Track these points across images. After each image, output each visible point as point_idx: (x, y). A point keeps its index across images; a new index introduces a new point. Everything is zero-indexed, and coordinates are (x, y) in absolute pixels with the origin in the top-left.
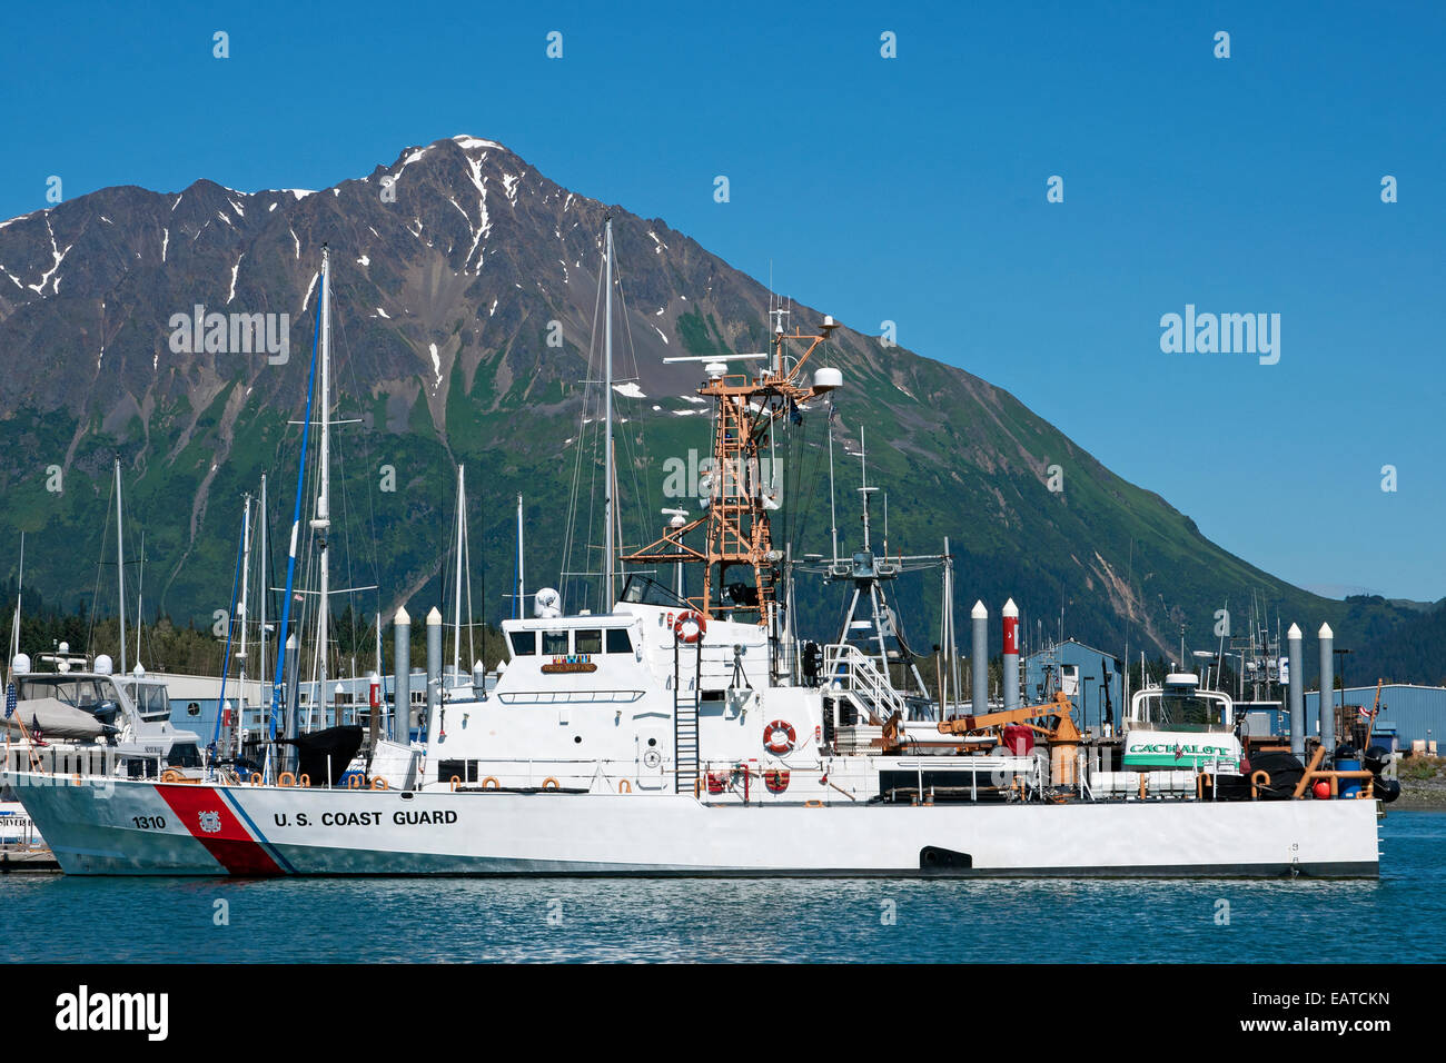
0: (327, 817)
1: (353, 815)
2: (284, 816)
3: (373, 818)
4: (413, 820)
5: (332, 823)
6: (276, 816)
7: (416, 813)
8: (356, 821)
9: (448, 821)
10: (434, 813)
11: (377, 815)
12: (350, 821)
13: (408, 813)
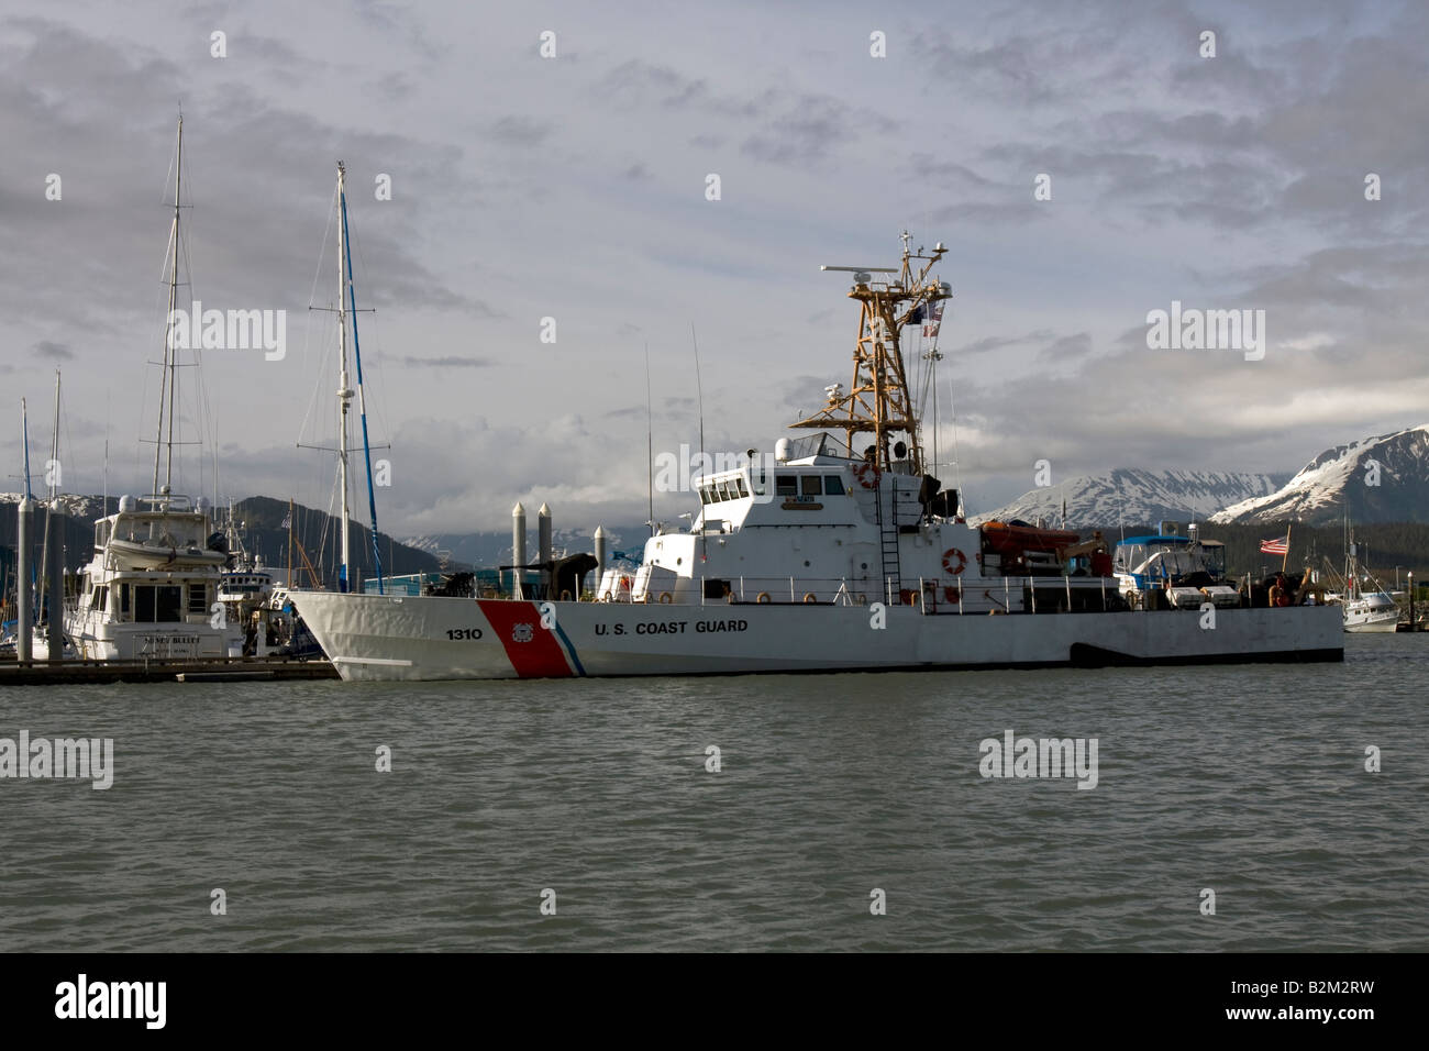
0: (641, 627)
1: (663, 625)
2: (604, 626)
3: (679, 627)
4: (712, 628)
5: (644, 632)
6: (597, 626)
7: (715, 623)
8: (665, 630)
9: (740, 629)
10: (730, 622)
11: (683, 624)
12: (660, 630)
13: (708, 623)
